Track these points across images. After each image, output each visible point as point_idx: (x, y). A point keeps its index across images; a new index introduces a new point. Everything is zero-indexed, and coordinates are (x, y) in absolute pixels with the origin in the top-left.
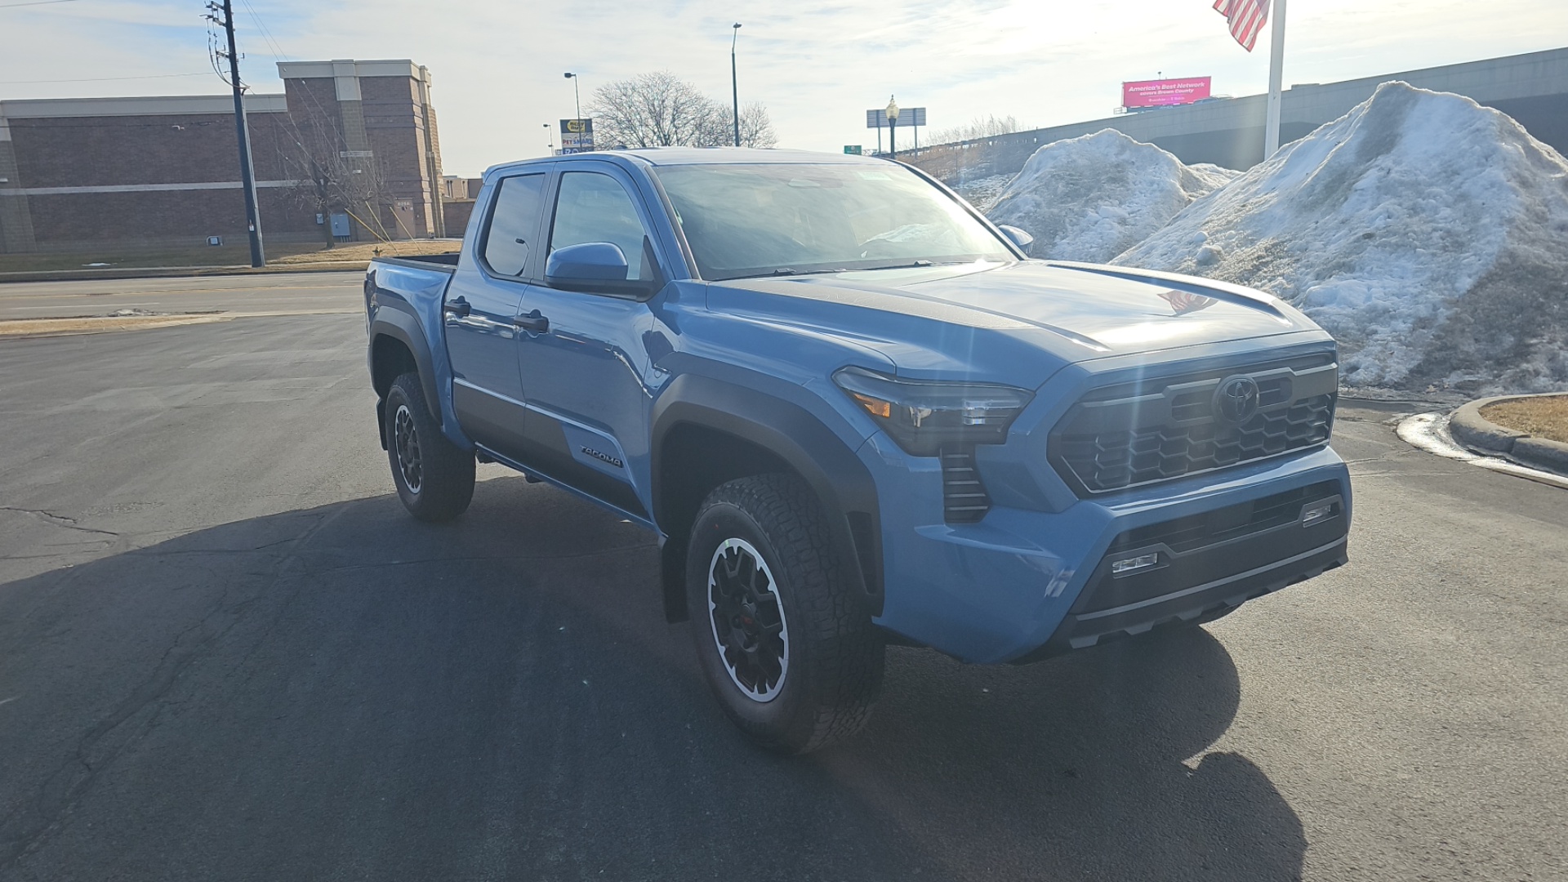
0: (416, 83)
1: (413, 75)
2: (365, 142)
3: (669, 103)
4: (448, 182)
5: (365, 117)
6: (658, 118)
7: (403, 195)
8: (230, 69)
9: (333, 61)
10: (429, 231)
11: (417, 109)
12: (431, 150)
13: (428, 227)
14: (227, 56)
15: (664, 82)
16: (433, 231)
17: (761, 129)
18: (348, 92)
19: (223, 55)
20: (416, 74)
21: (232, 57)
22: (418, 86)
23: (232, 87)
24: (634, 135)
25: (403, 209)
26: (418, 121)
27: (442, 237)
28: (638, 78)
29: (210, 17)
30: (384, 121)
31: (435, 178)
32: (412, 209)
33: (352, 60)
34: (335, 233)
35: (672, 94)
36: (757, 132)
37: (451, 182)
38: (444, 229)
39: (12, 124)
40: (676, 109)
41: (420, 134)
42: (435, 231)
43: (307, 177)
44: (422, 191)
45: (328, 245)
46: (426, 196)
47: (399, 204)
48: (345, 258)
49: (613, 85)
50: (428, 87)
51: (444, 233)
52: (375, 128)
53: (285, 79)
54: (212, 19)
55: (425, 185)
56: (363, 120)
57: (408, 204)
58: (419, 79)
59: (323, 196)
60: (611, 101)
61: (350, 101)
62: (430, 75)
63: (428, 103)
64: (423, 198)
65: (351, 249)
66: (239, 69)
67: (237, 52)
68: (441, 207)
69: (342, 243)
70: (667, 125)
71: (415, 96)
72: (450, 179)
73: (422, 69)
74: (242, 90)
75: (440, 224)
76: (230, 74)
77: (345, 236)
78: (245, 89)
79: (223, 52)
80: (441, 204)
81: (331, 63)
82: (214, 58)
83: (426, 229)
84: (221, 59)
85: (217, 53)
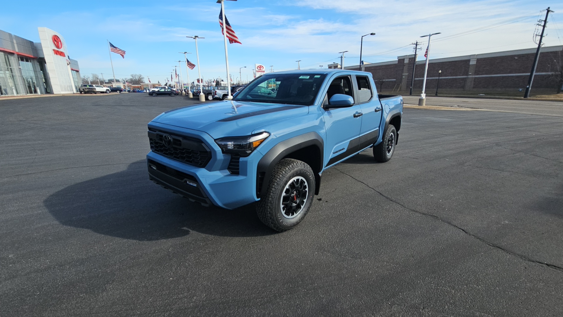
8: (539, 39)
14: (540, 35)
19: (538, 35)
21: (542, 36)
23: (538, 45)
39: (478, 60)
54: (538, 25)
76: (539, 41)
78: (542, 45)
85: (536, 35)
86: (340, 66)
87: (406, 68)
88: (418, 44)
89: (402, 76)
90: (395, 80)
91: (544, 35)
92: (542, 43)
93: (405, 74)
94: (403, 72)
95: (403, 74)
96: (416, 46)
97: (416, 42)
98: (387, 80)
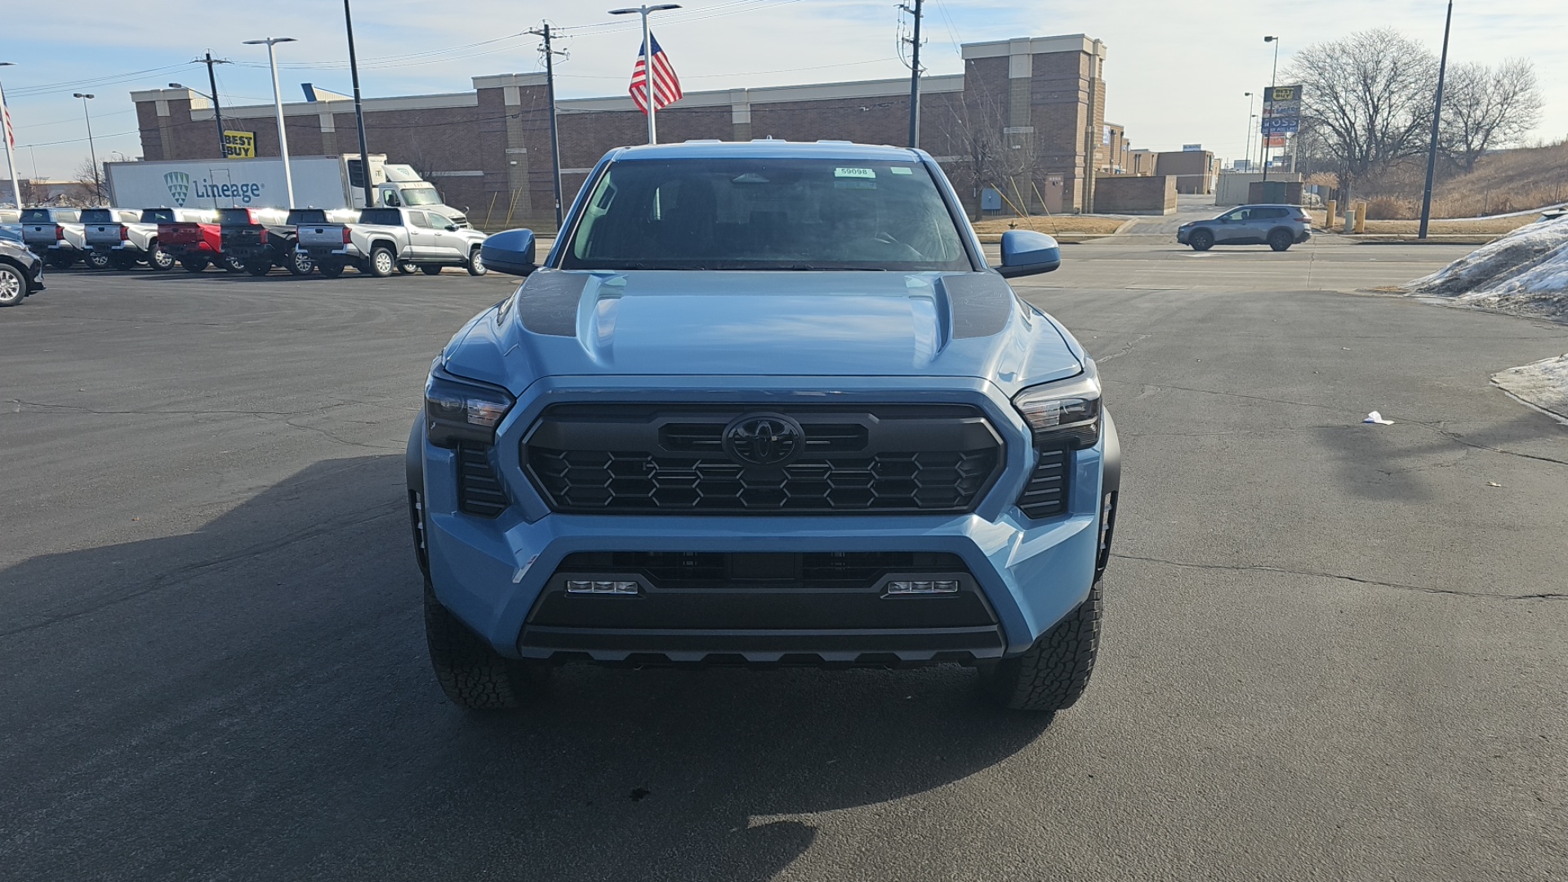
0: (1087, 57)
1: (1085, 49)
2: (1027, 117)
3: (1386, 64)
4: (1136, 155)
5: (1032, 93)
6: (1367, 81)
7: (1056, 170)
8: (912, 54)
9: (1011, 40)
10: (1075, 206)
11: (1083, 84)
12: (1091, 125)
13: (1075, 202)
14: (911, 42)
15: (1383, 41)
16: (1080, 206)
17: (1522, 90)
18: (1021, 69)
19: (908, 41)
20: (1087, 47)
21: (916, 43)
22: (1090, 59)
23: (911, 71)
24: (1335, 102)
25: (1054, 184)
26: (1082, 96)
27: (1089, 212)
28: (1351, 36)
29: (902, 6)
30: (1050, 97)
31: (1091, 153)
32: (1062, 184)
33: (1029, 38)
34: (984, 206)
35: (1392, 52)
36: (1515, 93)
37: (1140, 155)
38: (1092, 205)
39: (753, 109)
40: (1395, 69)
41: (1082, 109)
42: (1083, 207)
43: (966, 152)
44: (1074, 166)
45: (976, 217)
46: (1079, 171)
47: (1050, 179)
48: (987, 231)
49: (1317, 47)
50: (1101, 60)
51: (1092, 208)
52: (1040, 104)
53: (966, 60)
54: (902, 9)
55: (1079, 160)
56: (1030, 96)
57: (1060, 179)
58: (1091, 53)
59: (978, 171)
60: (1312, 65)
61: (1021, 78)
62: (1105, 48)
63: (1097, 76)
64: (1074, 173)
65: (995, 222)
66: (920, 53)
67: (920, 37)
68: (1093, 183)
69: (993, 217)
70: (1377, 89)
71: (1084, 70)
72: (1138, 153)
73: (1096, 42)
74: (919, 73)
75: (1089, 199)
76: (912, 58)
77: (997, 210)
78: (922, 71)
79: (908, 38)
80: (1093, 180)
81: (1008, 43)
82: (900, 44)
83: (1073, 204)
84: (906, 44)
85: (903, 39)
86: (212, 102)
87: (514, 128)
88: (551, 33)
89: (506, 158)
90: (480, 173)
91: (920, 42)
92: (920, 68)
93: (517, 151)
94: (507, 141)
95: (509, 151)
96: (548, 42)
97: (543, 28)
98: (447, 174)
